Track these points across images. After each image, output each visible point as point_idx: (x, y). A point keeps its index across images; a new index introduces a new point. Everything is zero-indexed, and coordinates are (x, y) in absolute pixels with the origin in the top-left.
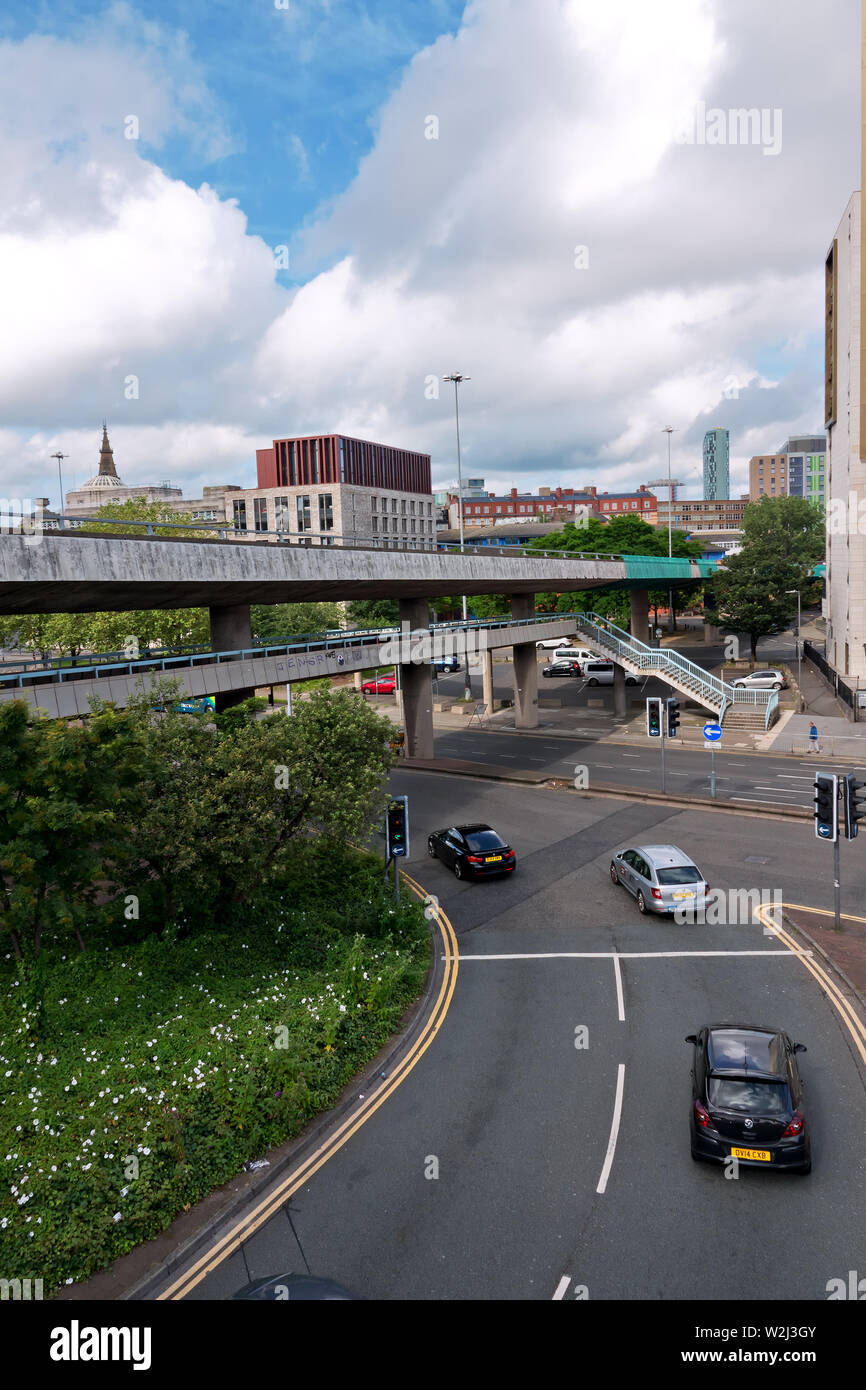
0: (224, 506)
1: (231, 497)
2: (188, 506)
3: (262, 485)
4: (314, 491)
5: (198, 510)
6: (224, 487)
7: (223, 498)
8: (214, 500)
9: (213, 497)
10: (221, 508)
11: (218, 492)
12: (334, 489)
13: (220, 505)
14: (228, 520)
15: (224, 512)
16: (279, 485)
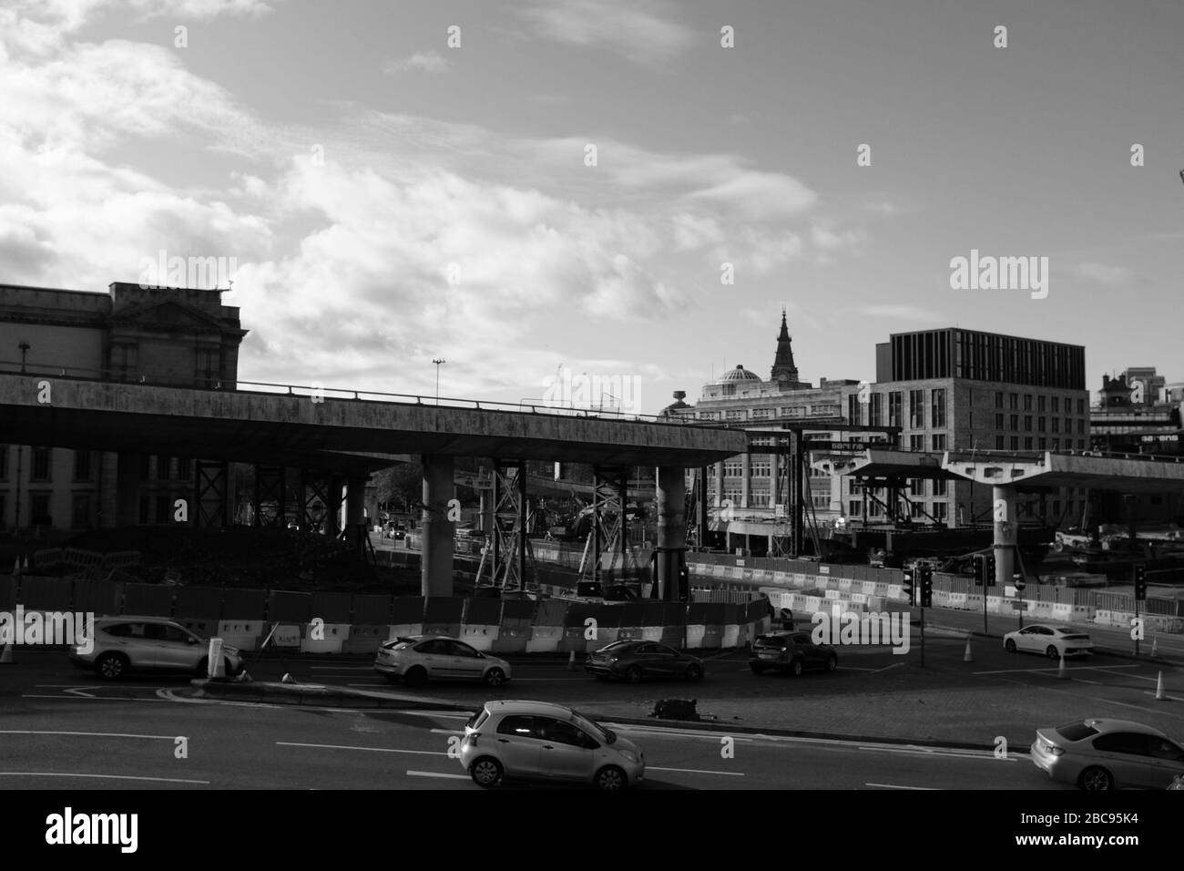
0: (840, 400)
1: (847, 391)
2: (808, 400)
3: (881, 379)
4: (927, 385)
5: (817, 404)
6: (842, 381)
7: (840, 393)
8: (832, 394)
9: (831, 391)
10: (837, 403)
11: (836, 386)
12: (947, 383)
13: (836, 399)
14: (843, 415)
15: (840, 406)
16: (894, 380)
